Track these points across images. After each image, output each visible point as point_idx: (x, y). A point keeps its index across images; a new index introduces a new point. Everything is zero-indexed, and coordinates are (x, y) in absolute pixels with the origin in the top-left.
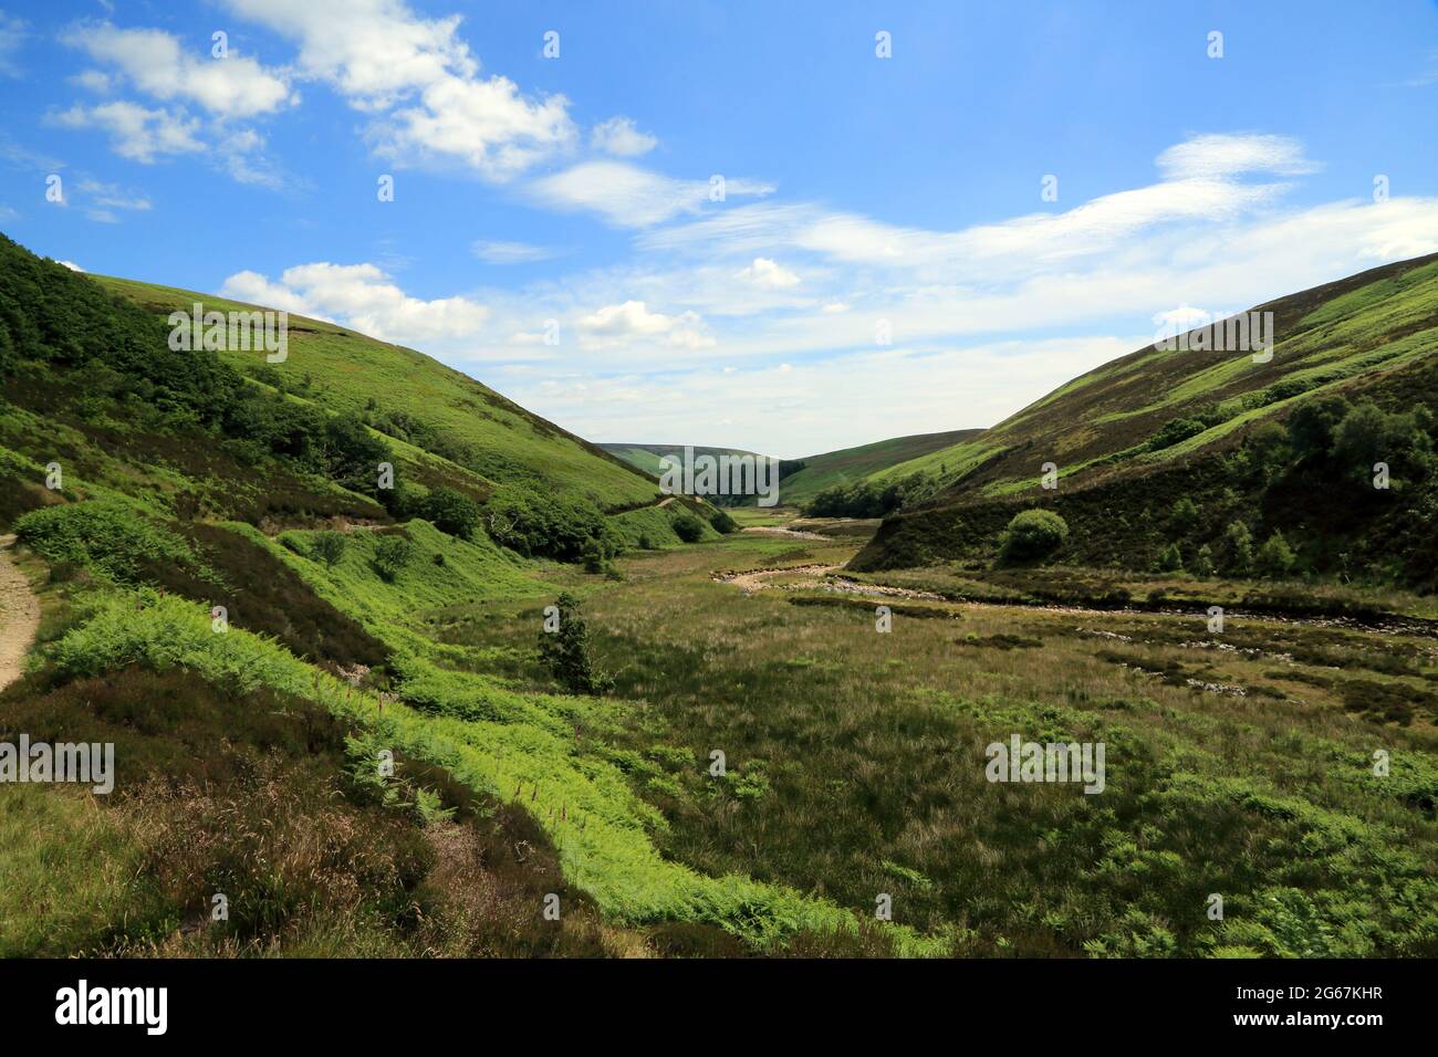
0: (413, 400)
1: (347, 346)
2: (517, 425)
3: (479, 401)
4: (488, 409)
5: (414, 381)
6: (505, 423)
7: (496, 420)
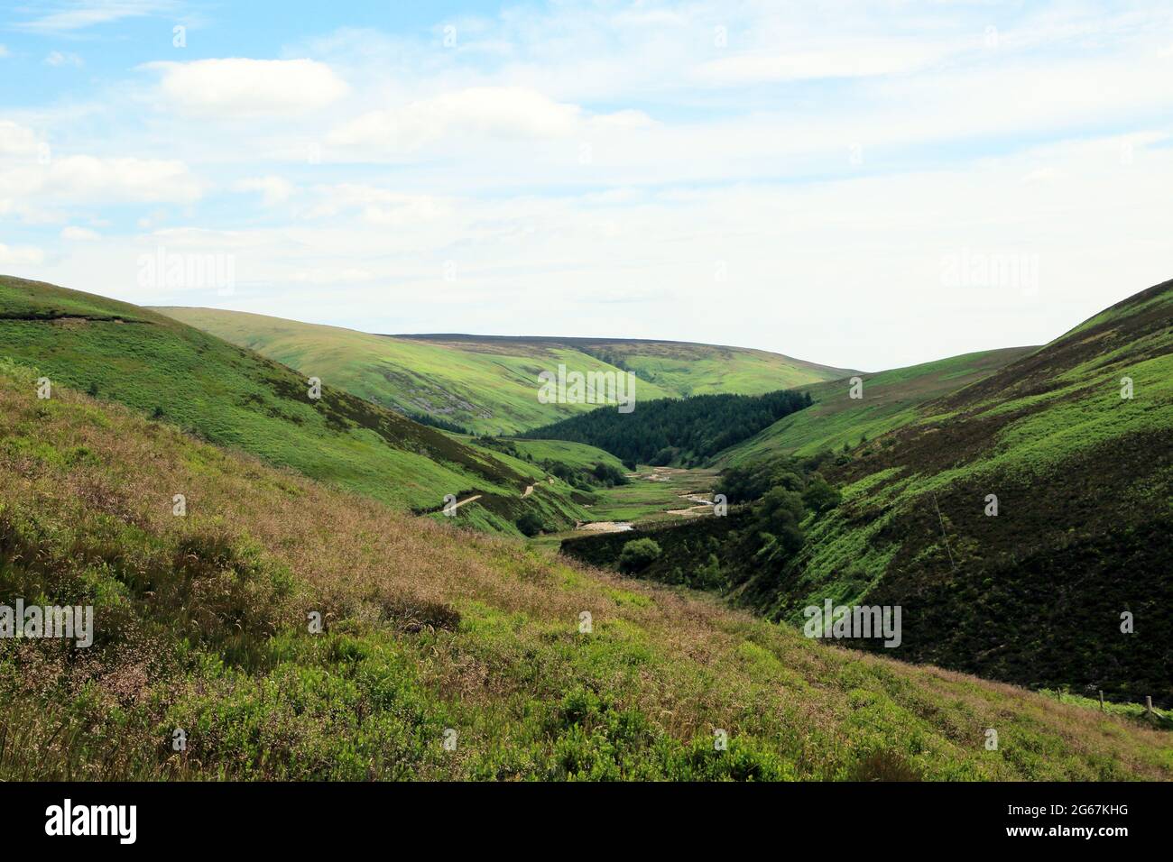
0: (199, 402)
1: (124, 335)
2: (308, 421)
3: (268, 393)
4: (278, 402)
5: (198, 377)
6: (297, 420)
7: (285, 417)
